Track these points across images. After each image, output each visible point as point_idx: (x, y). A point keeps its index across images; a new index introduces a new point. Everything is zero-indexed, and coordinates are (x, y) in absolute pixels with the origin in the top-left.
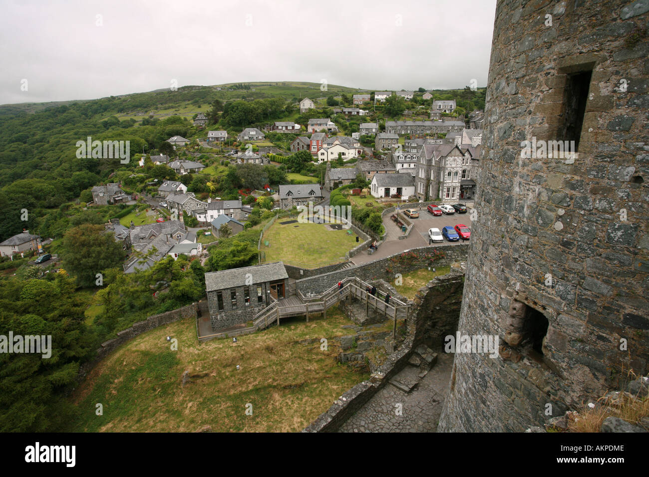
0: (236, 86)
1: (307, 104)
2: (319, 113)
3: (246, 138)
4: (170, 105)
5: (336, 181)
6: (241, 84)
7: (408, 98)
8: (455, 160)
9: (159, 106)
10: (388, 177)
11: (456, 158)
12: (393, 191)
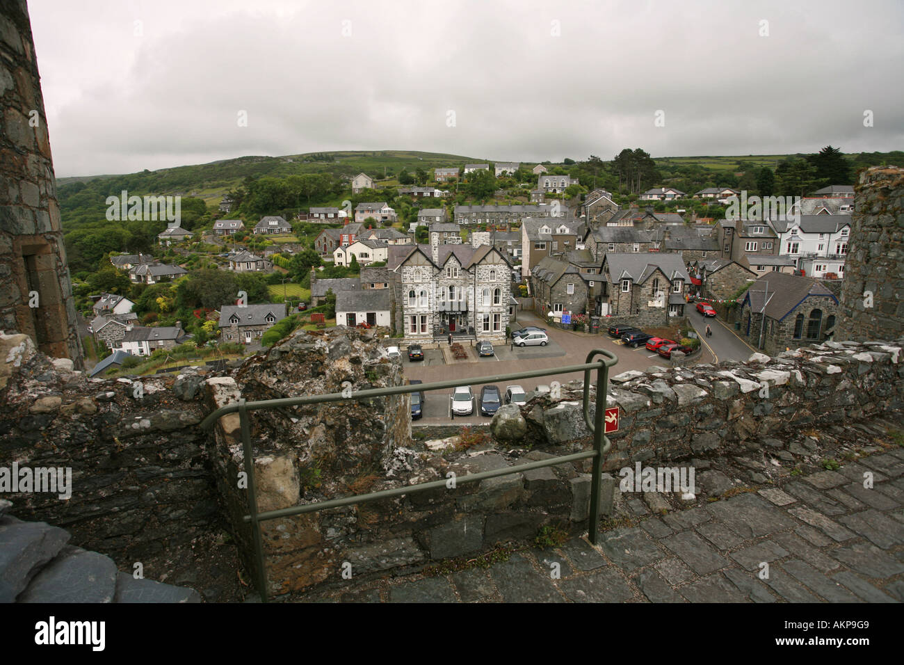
0: (315, 157)
1: (361, 182)
2: (378, 194)
3: (264, 230)
4: (221, 182)
5: (321, 299)
6: (321, 153)
7: (510, 173)
8: (418, 271)
9: (206, 183)
10: (357, 296)
11: (421, 268)
12: (361, 318)
